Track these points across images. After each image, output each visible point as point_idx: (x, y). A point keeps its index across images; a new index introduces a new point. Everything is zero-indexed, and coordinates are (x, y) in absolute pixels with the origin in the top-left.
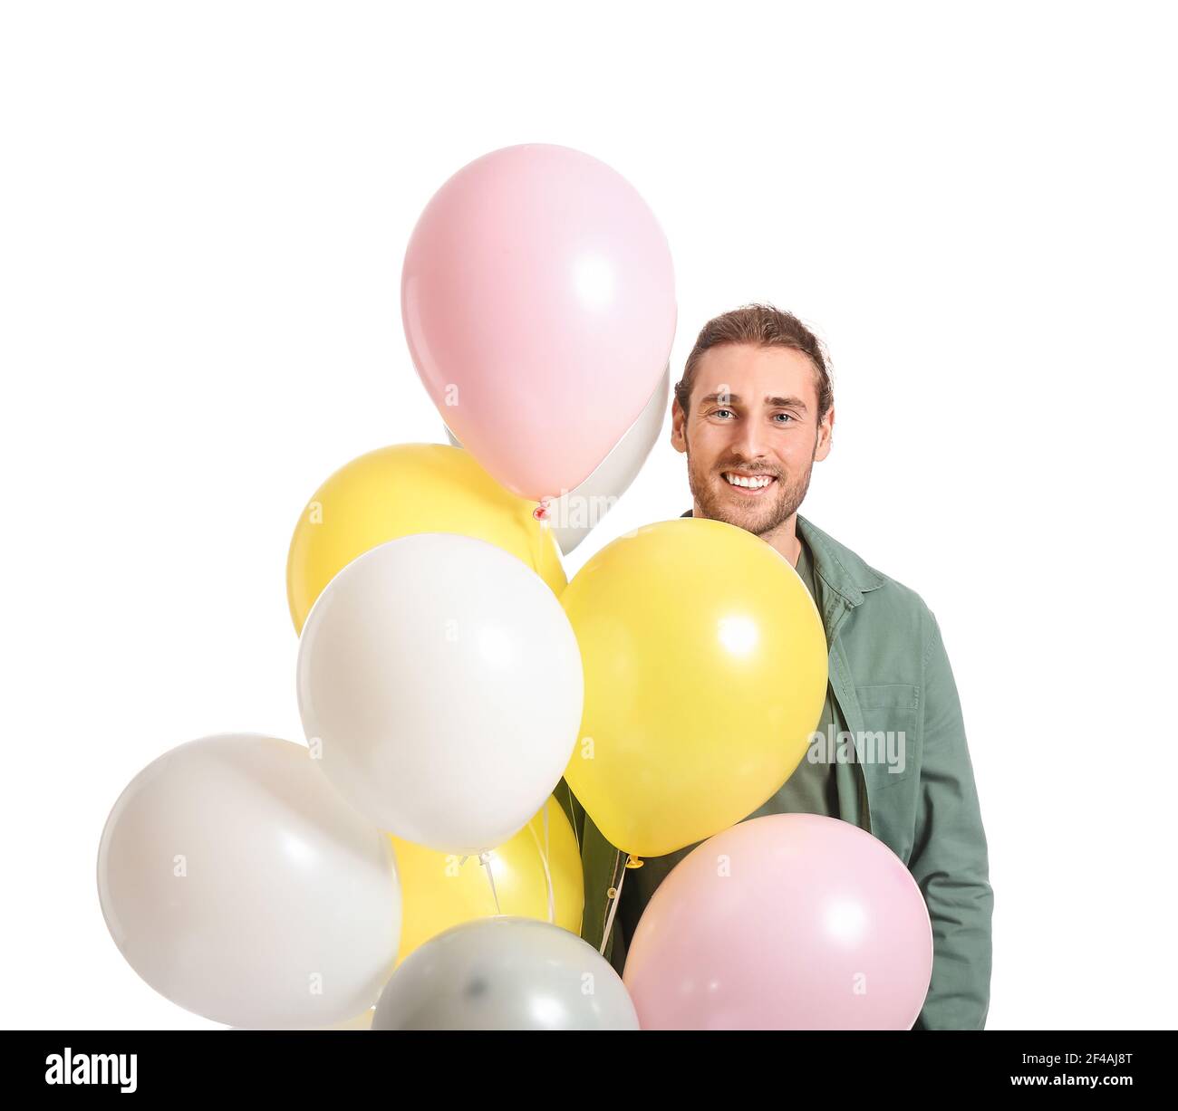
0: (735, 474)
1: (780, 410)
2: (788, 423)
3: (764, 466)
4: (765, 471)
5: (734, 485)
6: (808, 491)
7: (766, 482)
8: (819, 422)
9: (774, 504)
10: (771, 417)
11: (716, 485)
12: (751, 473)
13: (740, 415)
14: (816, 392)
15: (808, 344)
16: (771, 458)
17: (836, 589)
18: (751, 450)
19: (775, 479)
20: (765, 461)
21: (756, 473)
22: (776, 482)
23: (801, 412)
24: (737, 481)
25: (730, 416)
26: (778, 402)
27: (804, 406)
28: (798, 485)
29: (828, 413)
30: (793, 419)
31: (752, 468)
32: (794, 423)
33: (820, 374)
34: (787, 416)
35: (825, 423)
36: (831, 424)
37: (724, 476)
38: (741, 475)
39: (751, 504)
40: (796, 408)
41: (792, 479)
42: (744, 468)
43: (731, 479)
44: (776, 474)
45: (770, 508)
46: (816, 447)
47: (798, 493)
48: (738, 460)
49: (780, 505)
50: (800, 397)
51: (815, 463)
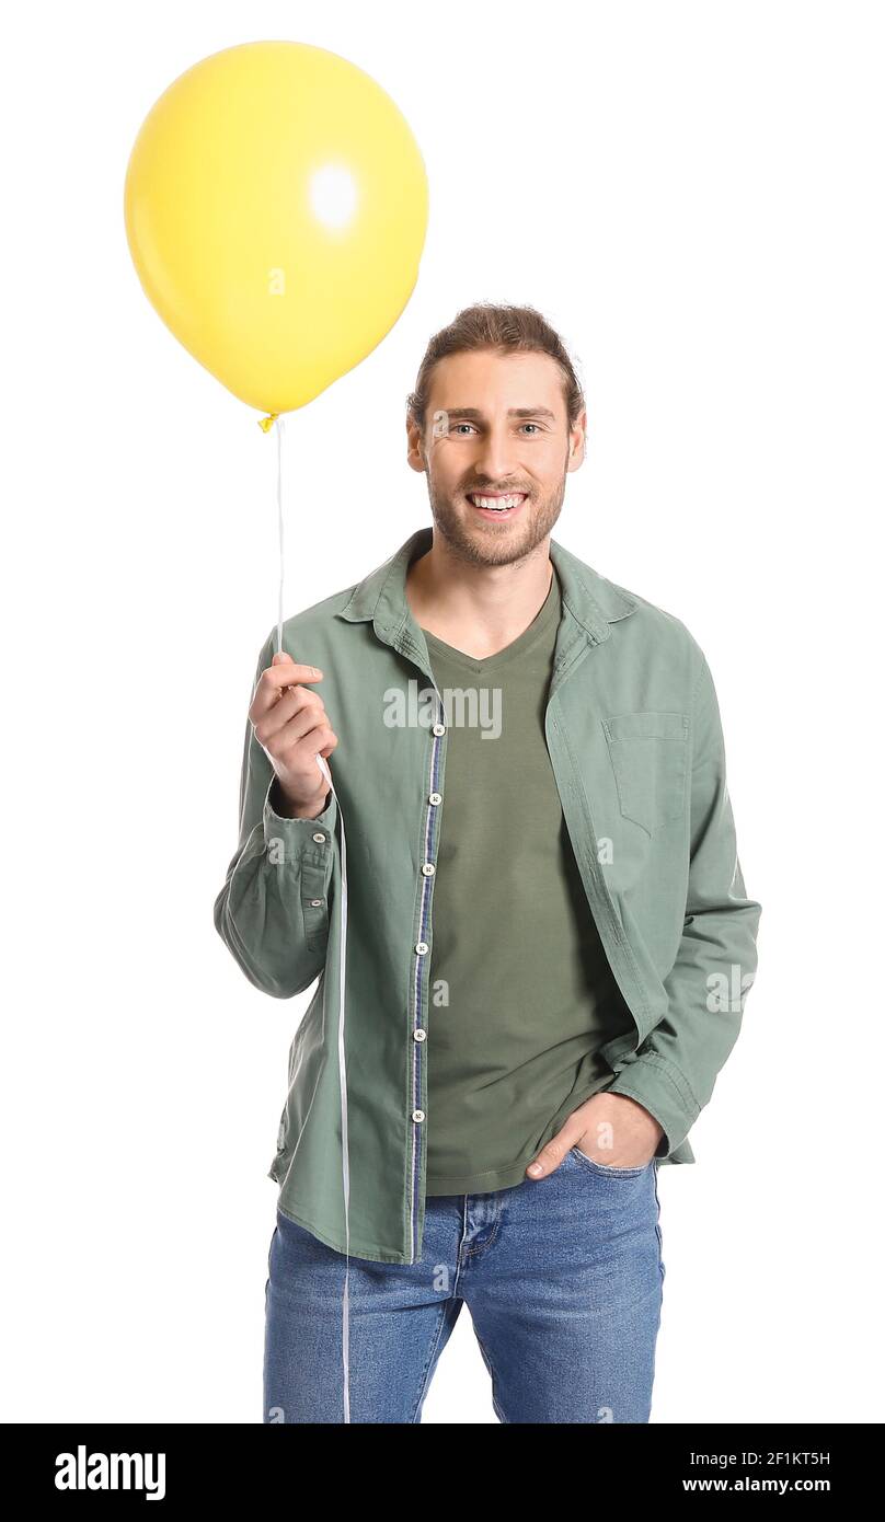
0: (482, 495)
1: (526, 423)
2: (536, 435)
3: (511, 483)
4: (515, 489)
5: (481, 507)
6: (563, 508)
7: (515, 501)
8: (570, 429)
9: (527, 526)
10: (517, 429)
11: (461, 508)
12: (499, 492)
13: (484, 431)
14: (564, 399)
15: (550, 344)
16: (521, 475)
17: (580, 620)
18: (497, 468)
19: (526, 496)
20: (514, 478)
21: (505, 492)
22: (528, 500)
23: (549, 422)
24: (484, 503)
25: (471, 431)
26: (522, 413)
27: (552, 415)
28: (551, 501)
29: (580, 417)
30: (541, 429)
31: (499, 486)
32: (542, 434)
33: (566, 376)
34: (533, 426)
35: (577, 428)
36: (583, 429)
37: (469, 499)
38: (487, 496)
39: (501, 530)
40: (543, 419)
41: (544, 495)
42: (491, 488)
43: (477, 501)
44: (526, 492)
45: (523, 532)
46: (568, 457)
47: (551, 510)
48: (484, 480)
49: (534, 526)
50: (547, 406)
51: (568, 474)
